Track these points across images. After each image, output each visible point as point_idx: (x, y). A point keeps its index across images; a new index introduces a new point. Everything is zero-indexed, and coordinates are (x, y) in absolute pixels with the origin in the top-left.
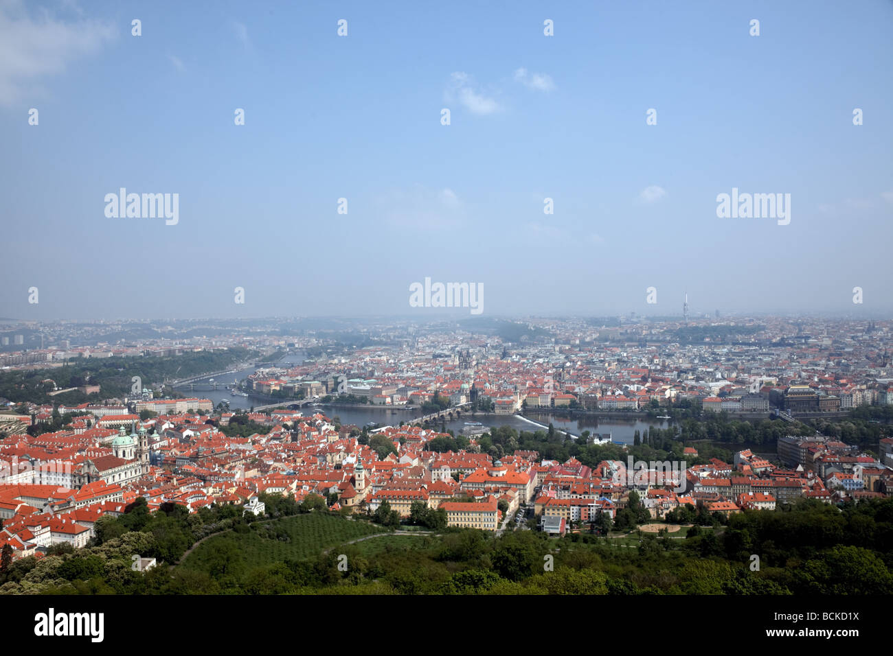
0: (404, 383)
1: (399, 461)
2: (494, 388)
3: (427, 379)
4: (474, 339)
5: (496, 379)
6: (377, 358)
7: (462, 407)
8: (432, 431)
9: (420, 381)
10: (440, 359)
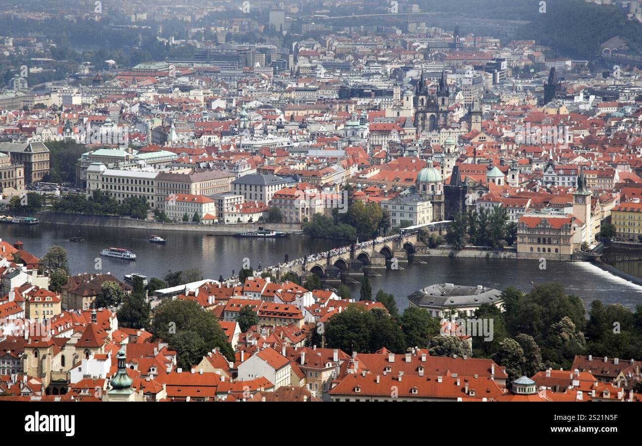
0: (255, 164)
1: (235, 375)
2: (516, 182)
3: (321, 153)
4: (462, 48)
5: (522, 159)
6: (177, 94)
7: (420, 233)
8: (334, 296)
9: (302, 160)
10: (361, 101)
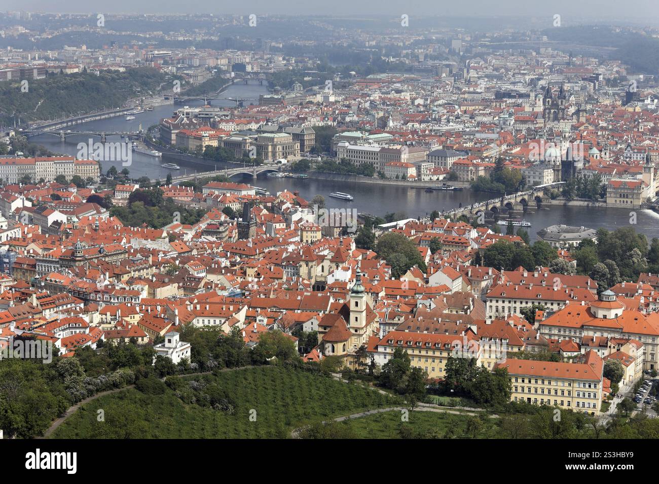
0: (441, 143)
1: (427, 282)
2: (607, 158)
3: (483, 136)
4: (574, 65)
5: (610, 141)
6: (394, 95)
7: (545, 190)
8: (490, 232)
9: (471, 140)
10: (510, 101)
